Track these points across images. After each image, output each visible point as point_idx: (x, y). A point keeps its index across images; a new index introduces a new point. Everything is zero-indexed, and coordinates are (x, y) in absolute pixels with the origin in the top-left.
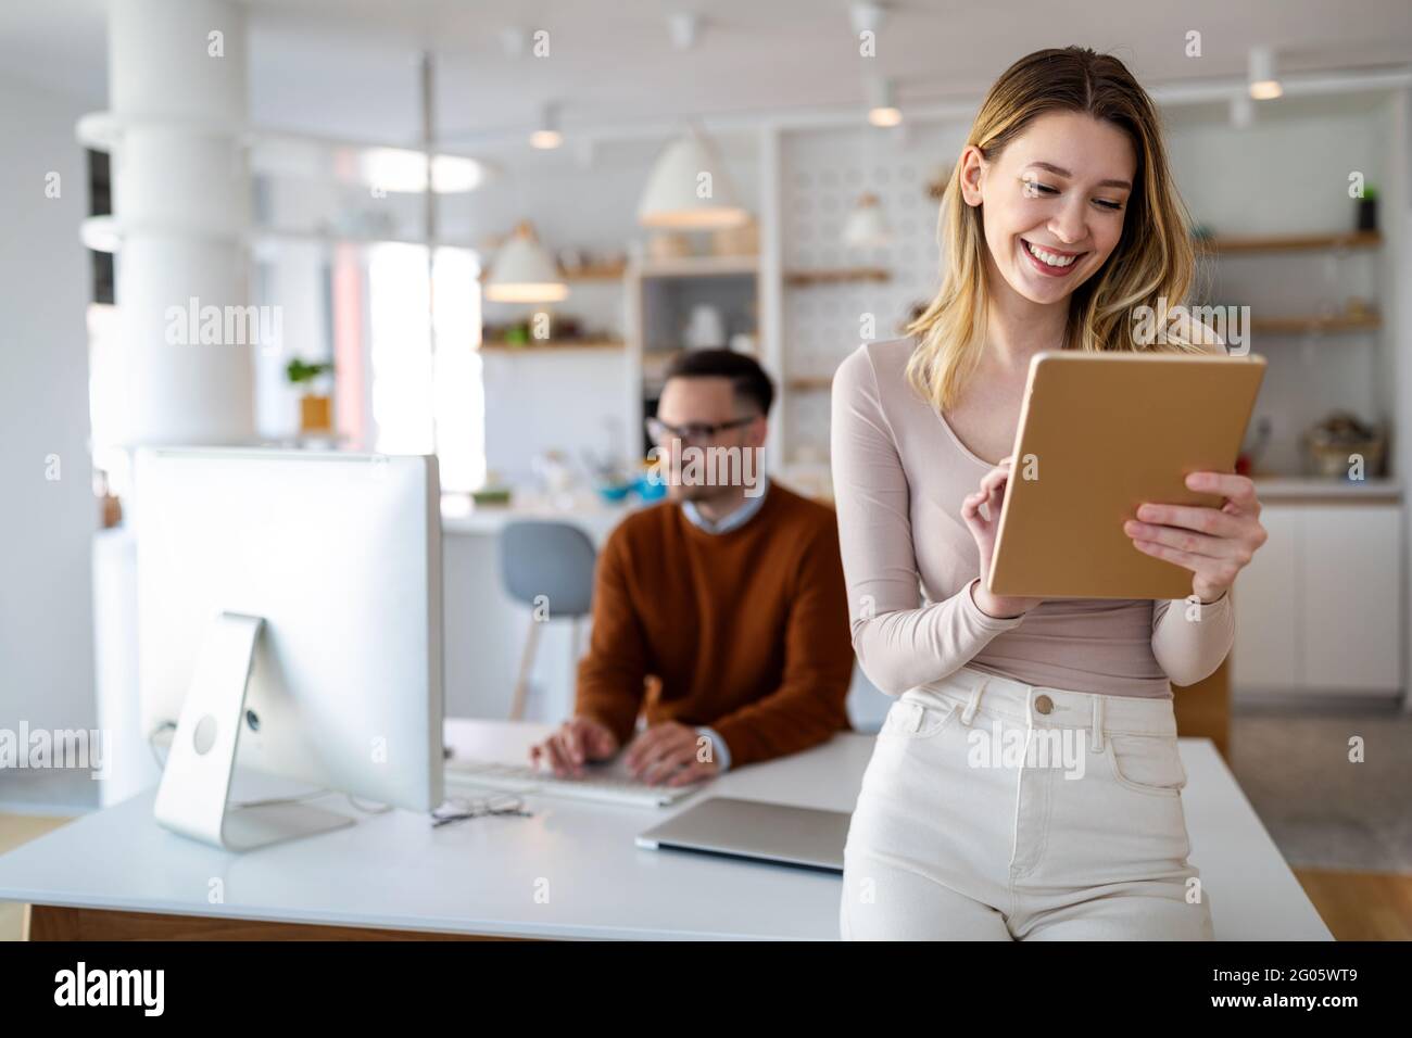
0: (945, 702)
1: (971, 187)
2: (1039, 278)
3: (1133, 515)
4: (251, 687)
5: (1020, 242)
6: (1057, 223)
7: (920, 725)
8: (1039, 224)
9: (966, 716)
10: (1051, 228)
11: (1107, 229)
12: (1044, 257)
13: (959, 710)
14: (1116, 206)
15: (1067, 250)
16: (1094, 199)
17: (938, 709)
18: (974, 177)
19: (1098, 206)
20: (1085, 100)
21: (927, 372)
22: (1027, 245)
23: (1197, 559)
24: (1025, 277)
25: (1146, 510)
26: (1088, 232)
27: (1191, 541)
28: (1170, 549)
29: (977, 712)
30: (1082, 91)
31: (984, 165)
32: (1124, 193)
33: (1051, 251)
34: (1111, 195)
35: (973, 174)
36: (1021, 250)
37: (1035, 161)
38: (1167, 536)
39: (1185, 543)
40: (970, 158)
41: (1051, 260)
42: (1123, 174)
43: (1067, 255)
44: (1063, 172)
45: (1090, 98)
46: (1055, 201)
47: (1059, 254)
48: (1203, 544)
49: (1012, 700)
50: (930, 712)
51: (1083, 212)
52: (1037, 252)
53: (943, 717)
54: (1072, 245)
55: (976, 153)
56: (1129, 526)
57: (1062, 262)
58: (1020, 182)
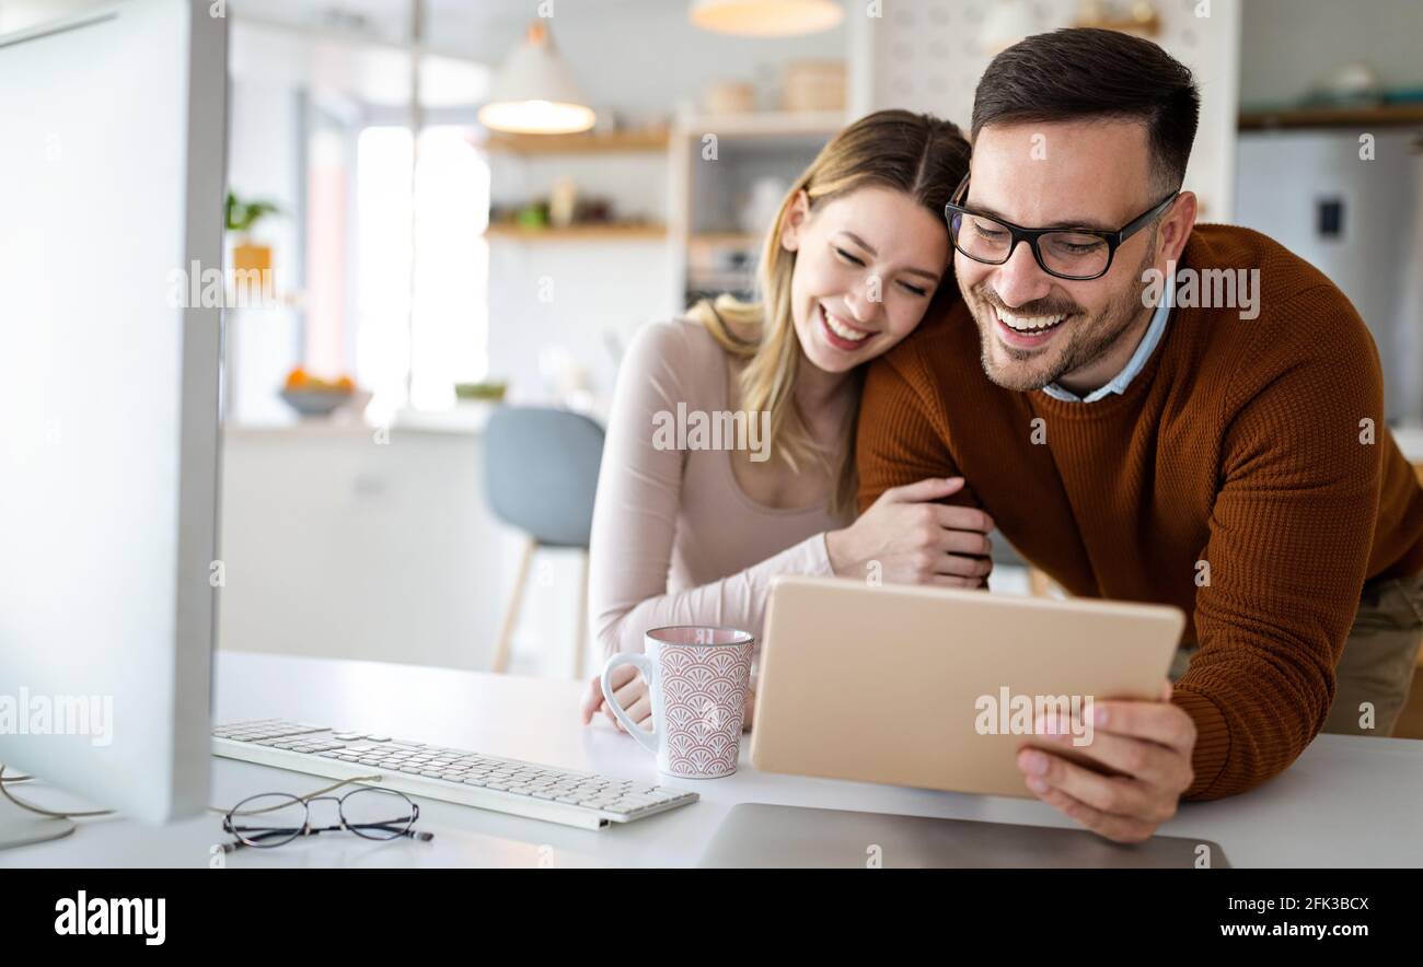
1: (792, 230)
2: (827, 347)
5: (818, 306)
6: (853, 296)
8: (838, 291)
10: (847, 300)
11: (904, 313)
12: (836, 326)
14: (920, 291)
15: (860, 326)
16: (896, 280)
18: (797, 220)
19: (906, 291)
20: (913, 184)
22: (823, 311)
24: (814, 342)
26: (880, 309)
31: (807, 213)
32: (931, 284)
33: (843, 323)
34: (917, 281)
36: (817, 313)
37: (849, 230)
40: (796, 203)
41: (841, 330)
42: (934, 266)
43: (857, 330)
44: (871, 250)
45: (918, 184)
46: (858, 272)
47: (851, 327)
51: (884, 291)
52: (831, 321)
54: (865, 323)
55: (803, 198)
57: (852, 336)
58: (831, 245)
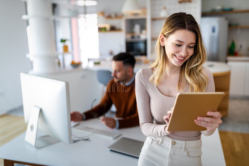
0: (156, 139)
1: (162, 42)
2: (178, 62)
3: (196, 119)
4: (39, 120)
5: (174, 55)
6: (181, 52)
7: (151, 143)
8: (178, 52)
9: (160, 143)
10: (180, 53)
11: (191, 52)
12: (179, 58)
13: (158, 141)
14: (192, 47)
16: (189, 47)
17: (155, 141)
18: (163, 40)
19: (189, 48)
20: (186, 27)
21: (154, 79)
22: (175, 56)
23: (208, 126)
24: (175, 61)
25: (199, 118)
26: (187, 53)
27: (207, 123)
28: (203, 124)
29: (162, 142)
30: (185, 25)
31: (165, 39)
32: (194, 45)
33: (180, 57)
34: (192, 45)
35: (162, 40)
36: (174, 56)
37: (176, 40)
38: (202, 123)
39: (206, 124)
40: (162, 37)
41: (180, 58)
42: (194, 41)
43: (183, 58)
44: (183, 42)
45: (187, 27)
46: (181, 47)
47: (182, 57)
48: (209, 124)
49: (167, 141)
50: (153, 141)
51: (186, 49)
52: (177, 57)
53: (156, 142)
54: (184, 56)
55: (163, 35)
56: (195, 121)
57: (182, 59)
58: (173, 43)
